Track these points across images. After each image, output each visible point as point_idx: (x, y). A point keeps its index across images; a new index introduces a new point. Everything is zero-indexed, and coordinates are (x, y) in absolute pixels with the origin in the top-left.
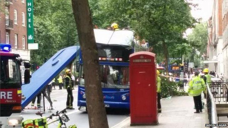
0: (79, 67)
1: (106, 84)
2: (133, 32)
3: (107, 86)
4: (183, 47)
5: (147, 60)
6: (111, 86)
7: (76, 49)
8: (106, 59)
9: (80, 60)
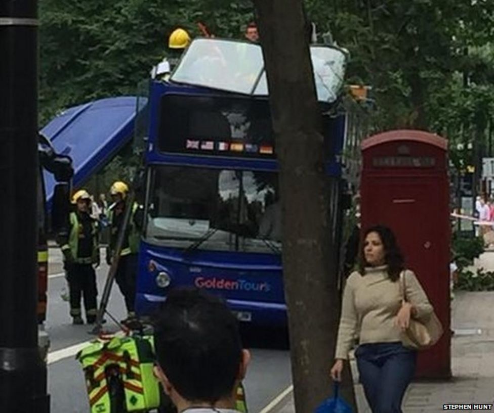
0: (145, 175)
1: (240, 239)
2: (343, 52)
3: (244, 245)
4: (482, 99)
5: (421, 162)
6: (259, 245)
7: (135, 108)
8: (244, 148)
9: (151, 148)
